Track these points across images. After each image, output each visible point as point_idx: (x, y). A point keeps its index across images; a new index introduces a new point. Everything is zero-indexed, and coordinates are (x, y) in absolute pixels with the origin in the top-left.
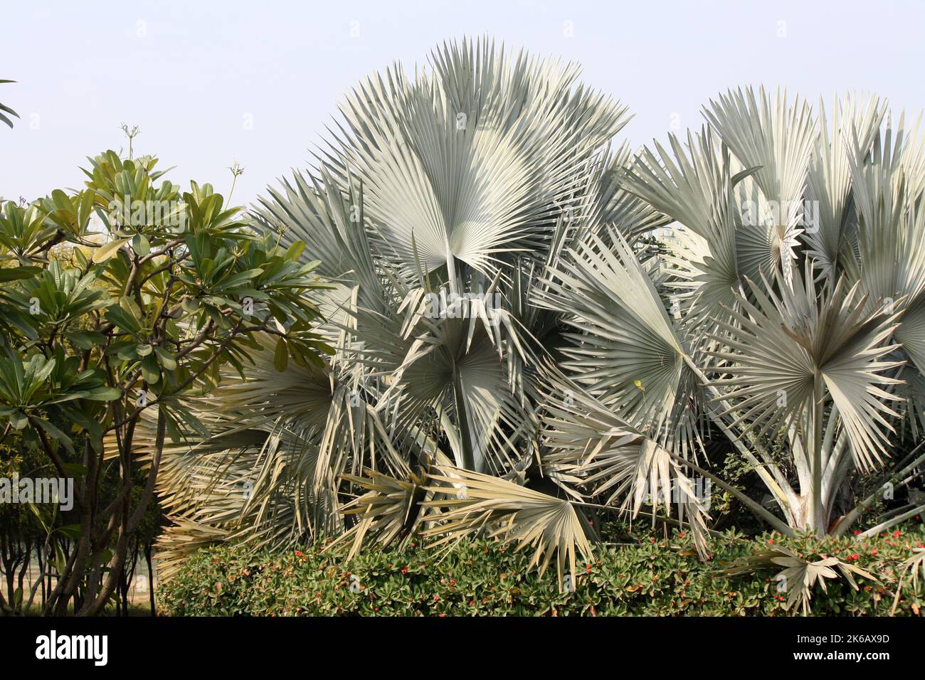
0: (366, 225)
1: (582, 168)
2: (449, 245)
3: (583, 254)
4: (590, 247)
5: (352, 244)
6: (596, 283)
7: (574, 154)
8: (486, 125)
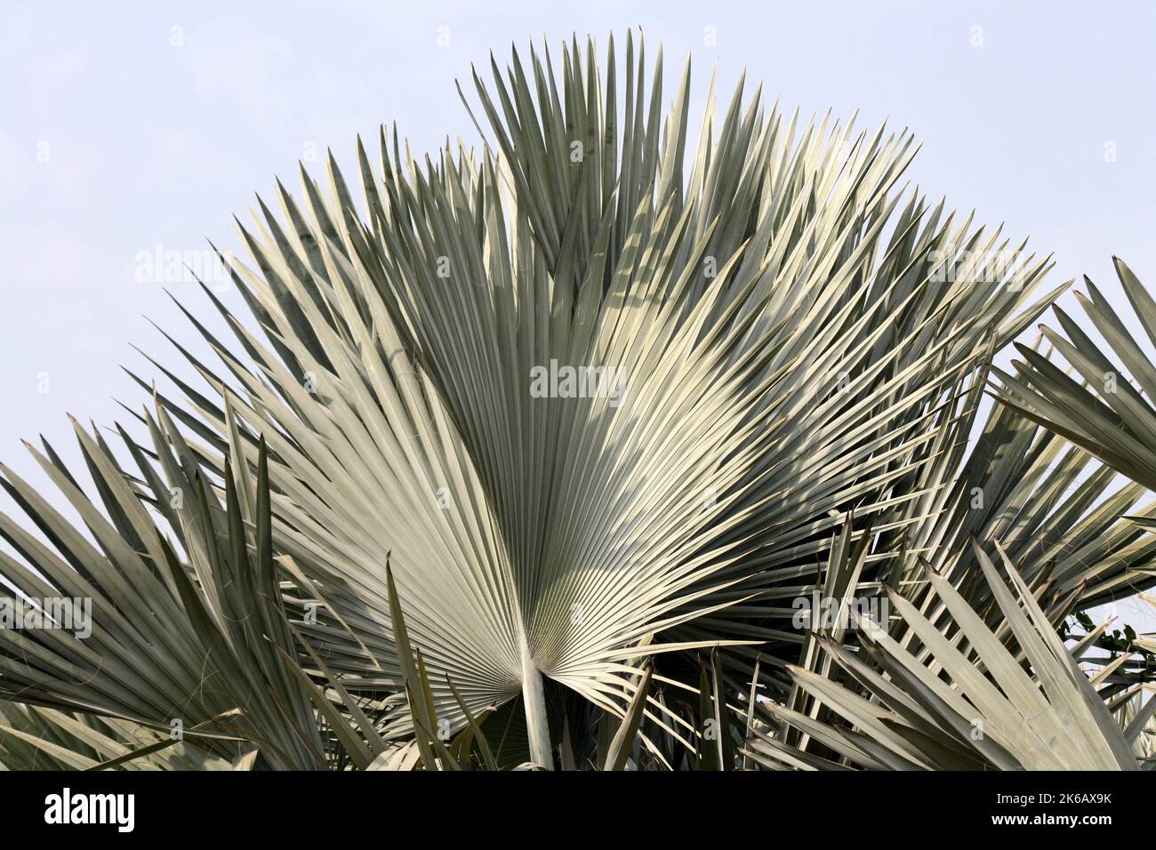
0: (287, 584)
1: (915, 411)
2: (529, 640)
3: (907, 639)
4: (928, 614)
5: (238, 630)
6: (944, 713)
7: (887, 374)
8: (633, 292)
